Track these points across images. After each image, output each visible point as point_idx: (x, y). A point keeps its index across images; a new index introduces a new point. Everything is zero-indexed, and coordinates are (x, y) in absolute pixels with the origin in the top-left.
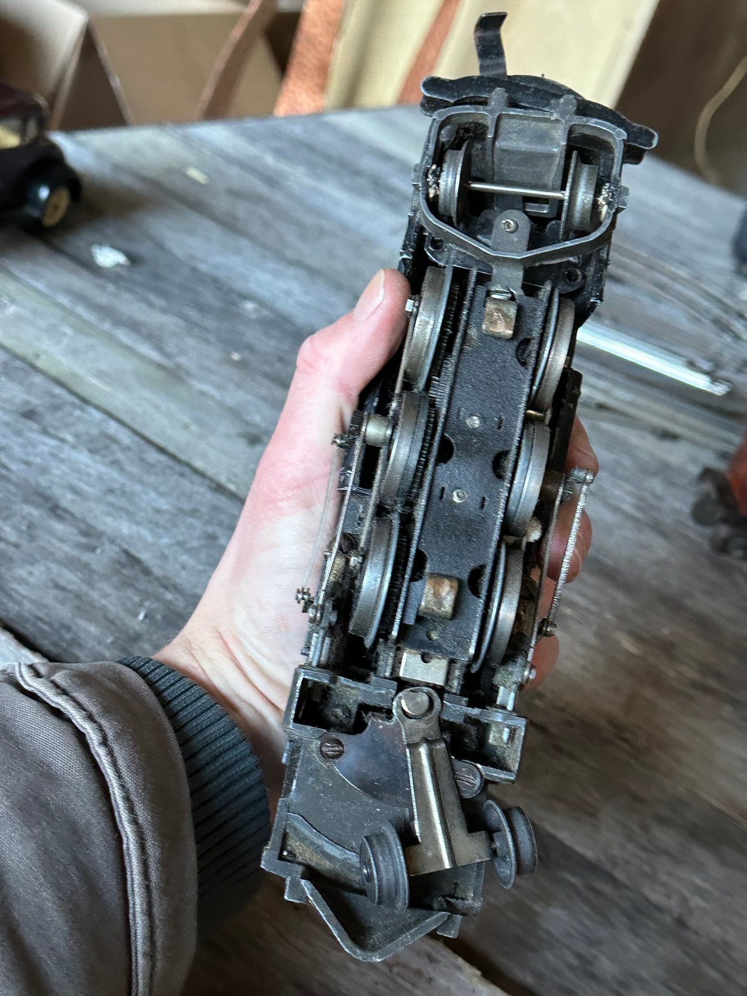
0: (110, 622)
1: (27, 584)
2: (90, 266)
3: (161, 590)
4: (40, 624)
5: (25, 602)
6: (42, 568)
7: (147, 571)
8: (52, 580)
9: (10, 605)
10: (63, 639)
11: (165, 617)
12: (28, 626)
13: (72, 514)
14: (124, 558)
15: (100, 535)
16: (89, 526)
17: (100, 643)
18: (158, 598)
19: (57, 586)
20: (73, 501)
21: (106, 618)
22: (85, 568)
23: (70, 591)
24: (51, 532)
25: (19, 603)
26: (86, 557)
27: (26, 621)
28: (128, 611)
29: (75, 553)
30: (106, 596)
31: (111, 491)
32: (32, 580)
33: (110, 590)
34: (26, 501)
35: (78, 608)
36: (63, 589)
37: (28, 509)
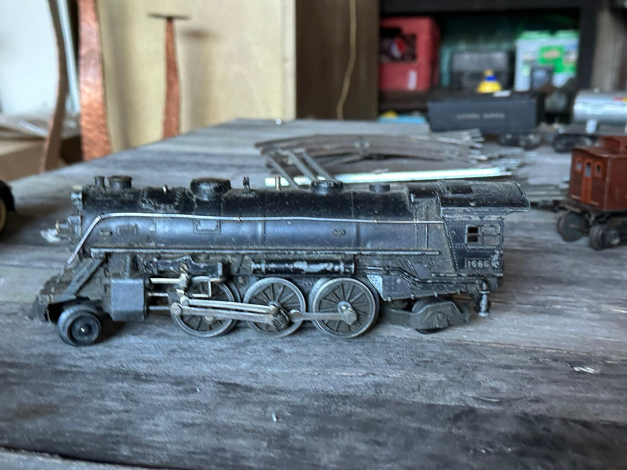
0: (251, 433)
1: (158, 433)
2: (44, 244)
3: (272, 396)
4: (197, 457)
5: (169, 446)
6: (162, 418)
7: (249, 389)
8: (178, 423)
9: (158, 453)
10: (227, 459)
11: (293, 413)
12: (187, 462)
13: (156, 376)
14: (223, 389)
15: (190, 380)
16: (175, 378)
17: (259, 450)
18: (275, 403)
19: (185, 425)
20: (149, 367)
21: (246, 430)
22: (197, 405)
23: (199, 425)
24: (149, 393)
25: (164, 449)
26: (191, 398)
27: (182, 458)
28: (260, 419)
29: (182, 398)
30: (232, 416)
31: (173, 351)
32: (160, 429)
33: (232, 412)
34: (108, 380)
35: (217, 433)
36: (193, 425)
37: (115, 386)
